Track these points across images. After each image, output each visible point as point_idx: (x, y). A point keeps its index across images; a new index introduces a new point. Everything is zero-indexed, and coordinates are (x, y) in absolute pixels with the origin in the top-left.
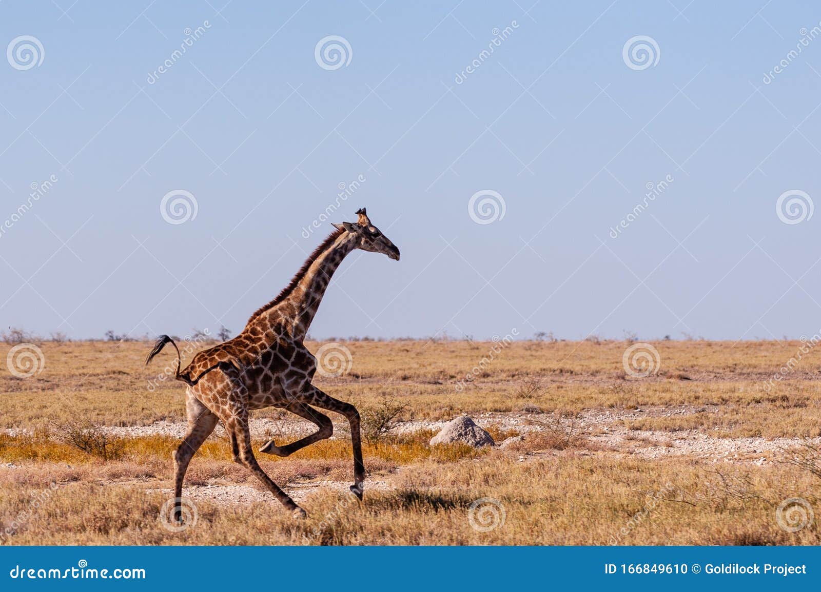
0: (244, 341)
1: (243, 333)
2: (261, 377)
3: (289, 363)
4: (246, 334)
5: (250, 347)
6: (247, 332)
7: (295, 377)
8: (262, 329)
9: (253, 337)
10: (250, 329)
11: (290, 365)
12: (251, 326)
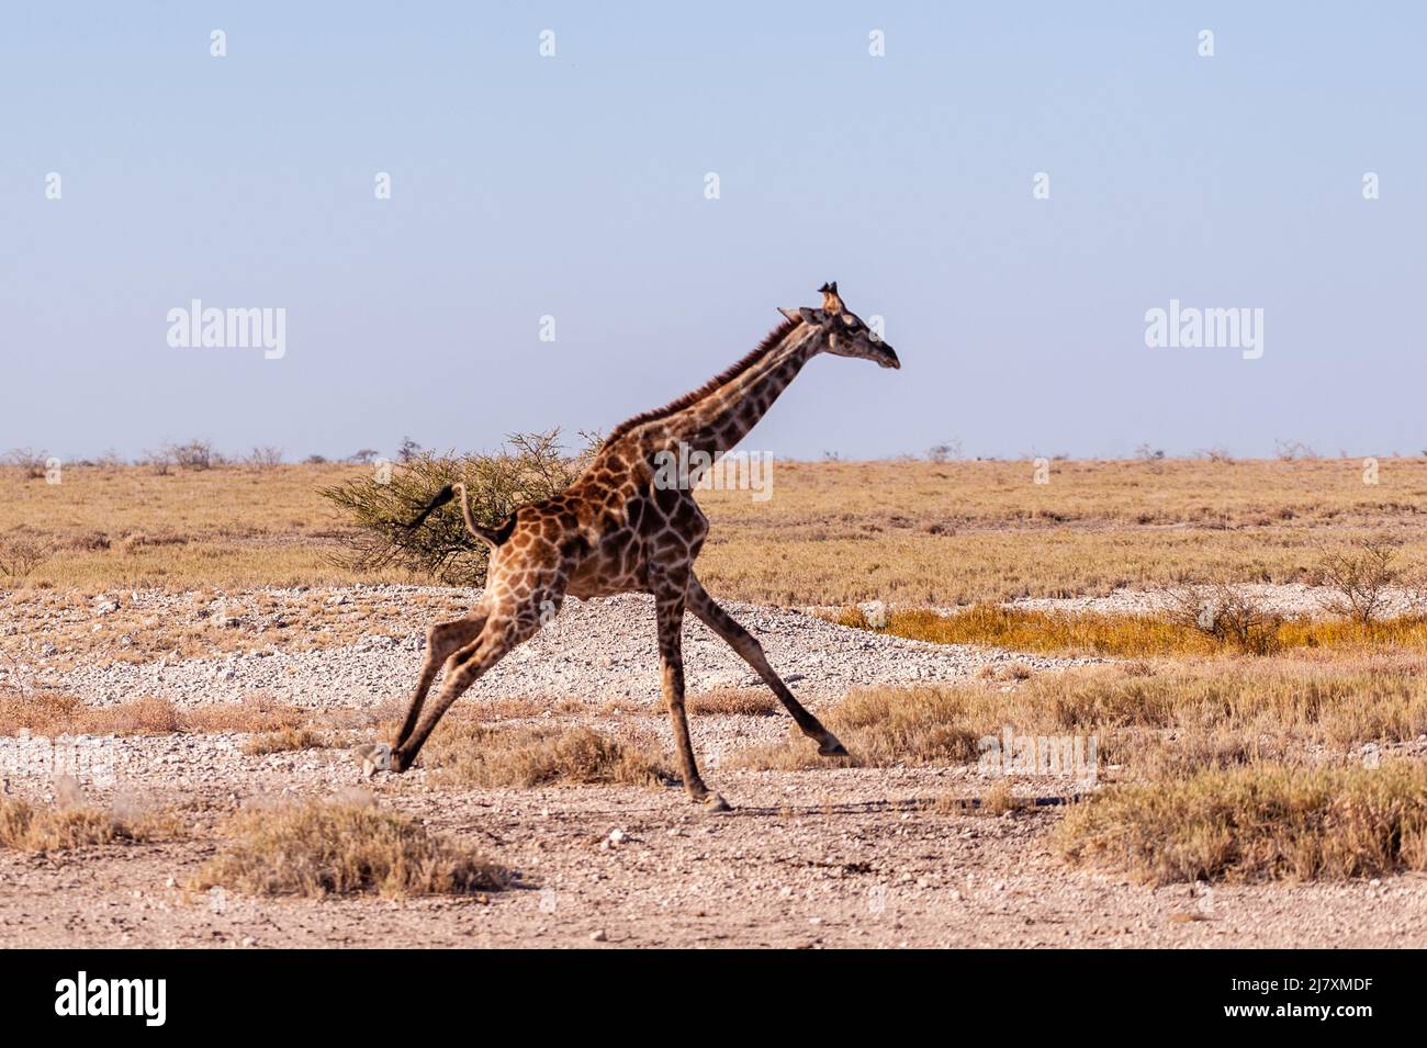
0: (599, 485)
1: (596, 469)
2: (628, 547)
3: (667, 519)
4: (601, 471)
5: (610, 495)
6: (602, 466)
7: (672, 546)
8: (629, 460)
9: (613, 475)
10: (606, 460)
11: (668, 524)
12: (609, 453)
